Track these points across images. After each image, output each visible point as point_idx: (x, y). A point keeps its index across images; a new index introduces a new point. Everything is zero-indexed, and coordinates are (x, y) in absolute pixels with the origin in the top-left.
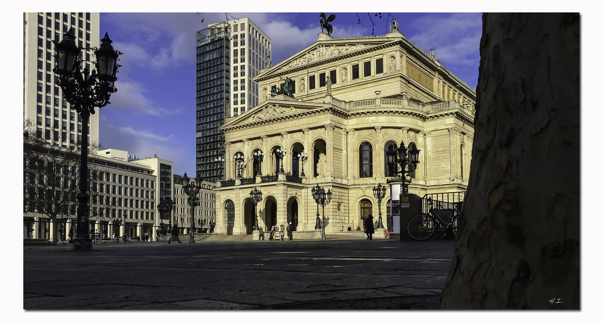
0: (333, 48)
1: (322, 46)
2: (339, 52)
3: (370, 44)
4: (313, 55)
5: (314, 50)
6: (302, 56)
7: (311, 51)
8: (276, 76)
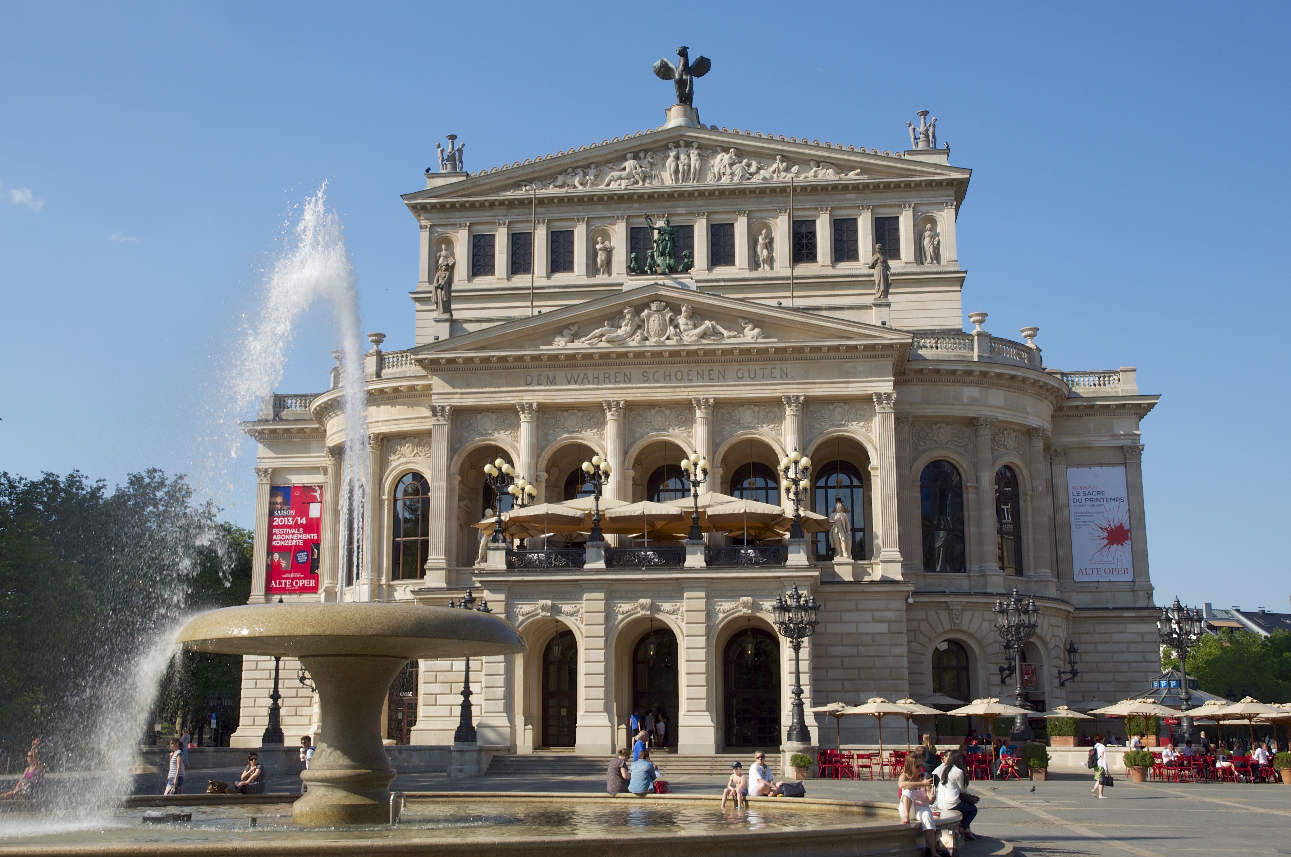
2: (751, 174)
3: (865, 172)
4: (652, 164)
5: (654, 151)
6: (609, 161)
7: (646, 151)
8: (502, 203)
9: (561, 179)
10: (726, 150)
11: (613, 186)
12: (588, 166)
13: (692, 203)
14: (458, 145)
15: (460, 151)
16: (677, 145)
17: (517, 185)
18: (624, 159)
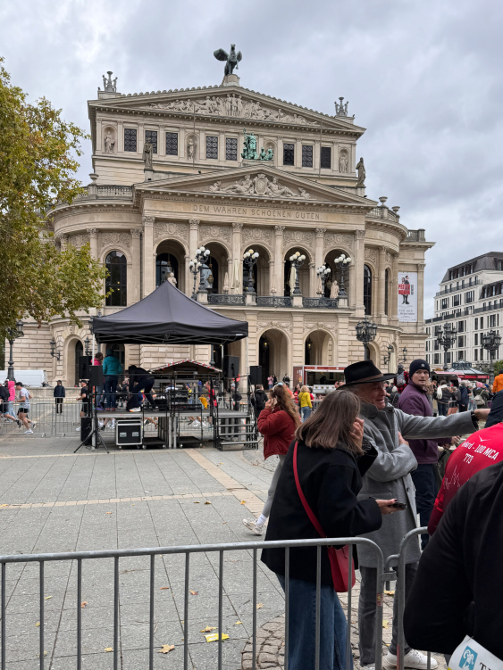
0: (257, 107)
1: (237, 96)
2: (267, 116)
3: (319, 123)
4: (218, 104)
5: (220, 96)
6: (197, 99)
7: (216, 97)
8: (141, 113)
9: (172, 105)
10: (255, 102)
11: (199, 112)
12: (186, 100)
13: (237, 127)
14: (113, 78)
15: (115, 81)
16: (231, 96)
17: (149, 104)
18: (205, 98)
